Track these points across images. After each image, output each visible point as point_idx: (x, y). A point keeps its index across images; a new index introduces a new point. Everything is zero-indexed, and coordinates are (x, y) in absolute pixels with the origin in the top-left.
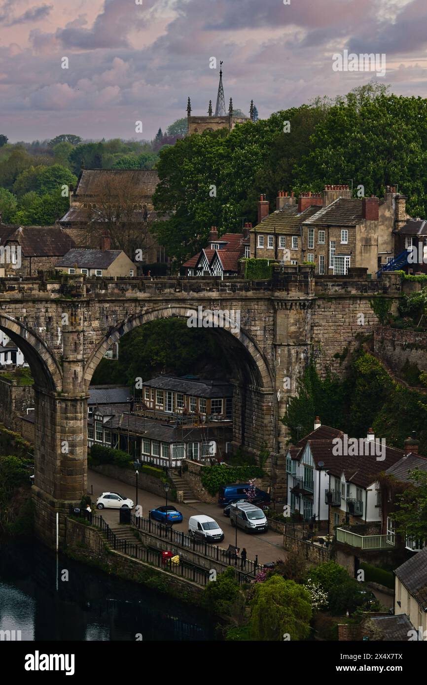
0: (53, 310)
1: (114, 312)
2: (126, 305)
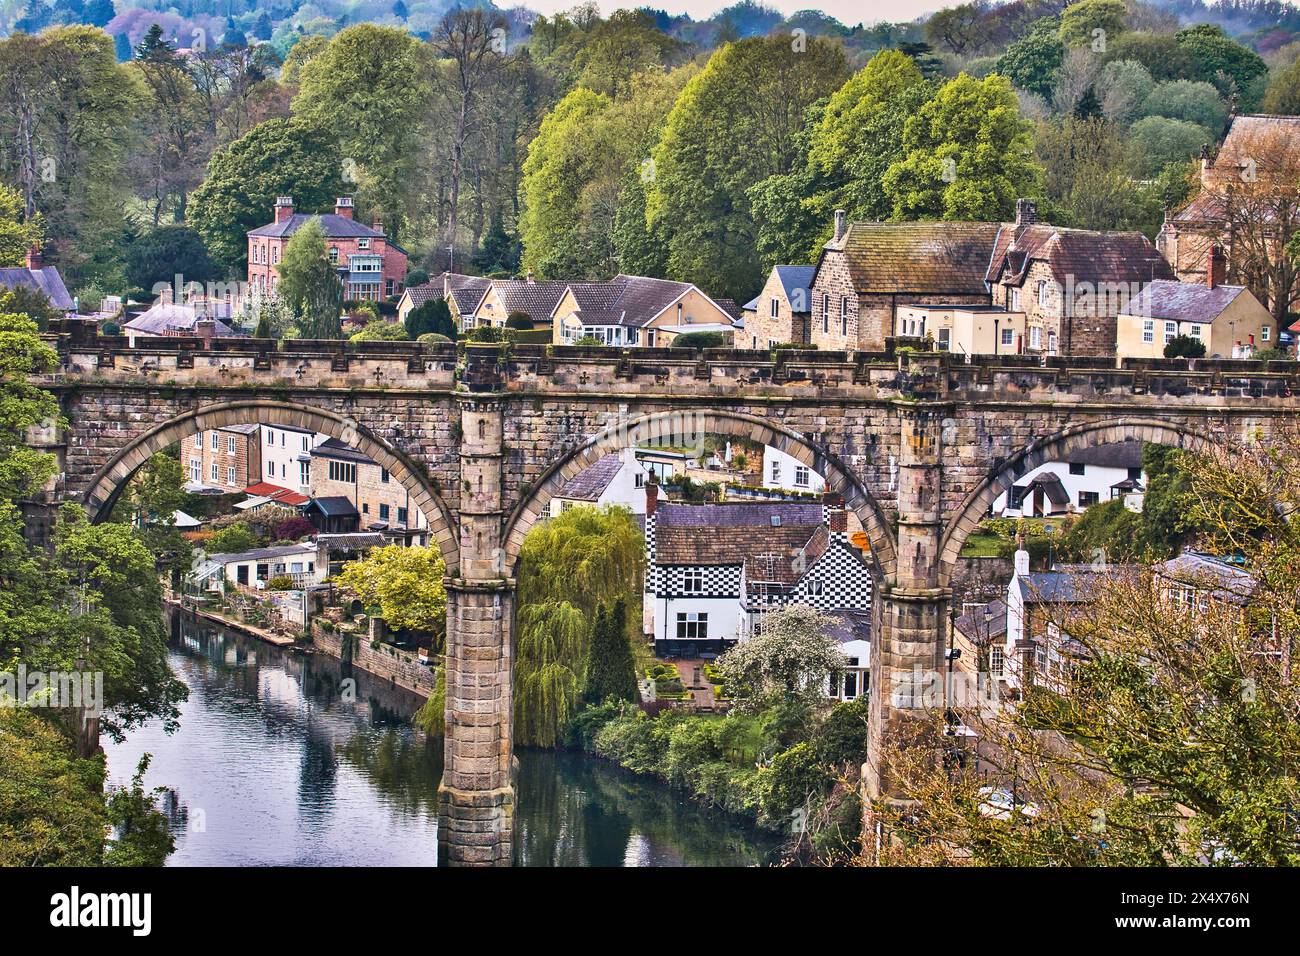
0: (880, 422)
1: (1006, 430)
2: (1031, 416)
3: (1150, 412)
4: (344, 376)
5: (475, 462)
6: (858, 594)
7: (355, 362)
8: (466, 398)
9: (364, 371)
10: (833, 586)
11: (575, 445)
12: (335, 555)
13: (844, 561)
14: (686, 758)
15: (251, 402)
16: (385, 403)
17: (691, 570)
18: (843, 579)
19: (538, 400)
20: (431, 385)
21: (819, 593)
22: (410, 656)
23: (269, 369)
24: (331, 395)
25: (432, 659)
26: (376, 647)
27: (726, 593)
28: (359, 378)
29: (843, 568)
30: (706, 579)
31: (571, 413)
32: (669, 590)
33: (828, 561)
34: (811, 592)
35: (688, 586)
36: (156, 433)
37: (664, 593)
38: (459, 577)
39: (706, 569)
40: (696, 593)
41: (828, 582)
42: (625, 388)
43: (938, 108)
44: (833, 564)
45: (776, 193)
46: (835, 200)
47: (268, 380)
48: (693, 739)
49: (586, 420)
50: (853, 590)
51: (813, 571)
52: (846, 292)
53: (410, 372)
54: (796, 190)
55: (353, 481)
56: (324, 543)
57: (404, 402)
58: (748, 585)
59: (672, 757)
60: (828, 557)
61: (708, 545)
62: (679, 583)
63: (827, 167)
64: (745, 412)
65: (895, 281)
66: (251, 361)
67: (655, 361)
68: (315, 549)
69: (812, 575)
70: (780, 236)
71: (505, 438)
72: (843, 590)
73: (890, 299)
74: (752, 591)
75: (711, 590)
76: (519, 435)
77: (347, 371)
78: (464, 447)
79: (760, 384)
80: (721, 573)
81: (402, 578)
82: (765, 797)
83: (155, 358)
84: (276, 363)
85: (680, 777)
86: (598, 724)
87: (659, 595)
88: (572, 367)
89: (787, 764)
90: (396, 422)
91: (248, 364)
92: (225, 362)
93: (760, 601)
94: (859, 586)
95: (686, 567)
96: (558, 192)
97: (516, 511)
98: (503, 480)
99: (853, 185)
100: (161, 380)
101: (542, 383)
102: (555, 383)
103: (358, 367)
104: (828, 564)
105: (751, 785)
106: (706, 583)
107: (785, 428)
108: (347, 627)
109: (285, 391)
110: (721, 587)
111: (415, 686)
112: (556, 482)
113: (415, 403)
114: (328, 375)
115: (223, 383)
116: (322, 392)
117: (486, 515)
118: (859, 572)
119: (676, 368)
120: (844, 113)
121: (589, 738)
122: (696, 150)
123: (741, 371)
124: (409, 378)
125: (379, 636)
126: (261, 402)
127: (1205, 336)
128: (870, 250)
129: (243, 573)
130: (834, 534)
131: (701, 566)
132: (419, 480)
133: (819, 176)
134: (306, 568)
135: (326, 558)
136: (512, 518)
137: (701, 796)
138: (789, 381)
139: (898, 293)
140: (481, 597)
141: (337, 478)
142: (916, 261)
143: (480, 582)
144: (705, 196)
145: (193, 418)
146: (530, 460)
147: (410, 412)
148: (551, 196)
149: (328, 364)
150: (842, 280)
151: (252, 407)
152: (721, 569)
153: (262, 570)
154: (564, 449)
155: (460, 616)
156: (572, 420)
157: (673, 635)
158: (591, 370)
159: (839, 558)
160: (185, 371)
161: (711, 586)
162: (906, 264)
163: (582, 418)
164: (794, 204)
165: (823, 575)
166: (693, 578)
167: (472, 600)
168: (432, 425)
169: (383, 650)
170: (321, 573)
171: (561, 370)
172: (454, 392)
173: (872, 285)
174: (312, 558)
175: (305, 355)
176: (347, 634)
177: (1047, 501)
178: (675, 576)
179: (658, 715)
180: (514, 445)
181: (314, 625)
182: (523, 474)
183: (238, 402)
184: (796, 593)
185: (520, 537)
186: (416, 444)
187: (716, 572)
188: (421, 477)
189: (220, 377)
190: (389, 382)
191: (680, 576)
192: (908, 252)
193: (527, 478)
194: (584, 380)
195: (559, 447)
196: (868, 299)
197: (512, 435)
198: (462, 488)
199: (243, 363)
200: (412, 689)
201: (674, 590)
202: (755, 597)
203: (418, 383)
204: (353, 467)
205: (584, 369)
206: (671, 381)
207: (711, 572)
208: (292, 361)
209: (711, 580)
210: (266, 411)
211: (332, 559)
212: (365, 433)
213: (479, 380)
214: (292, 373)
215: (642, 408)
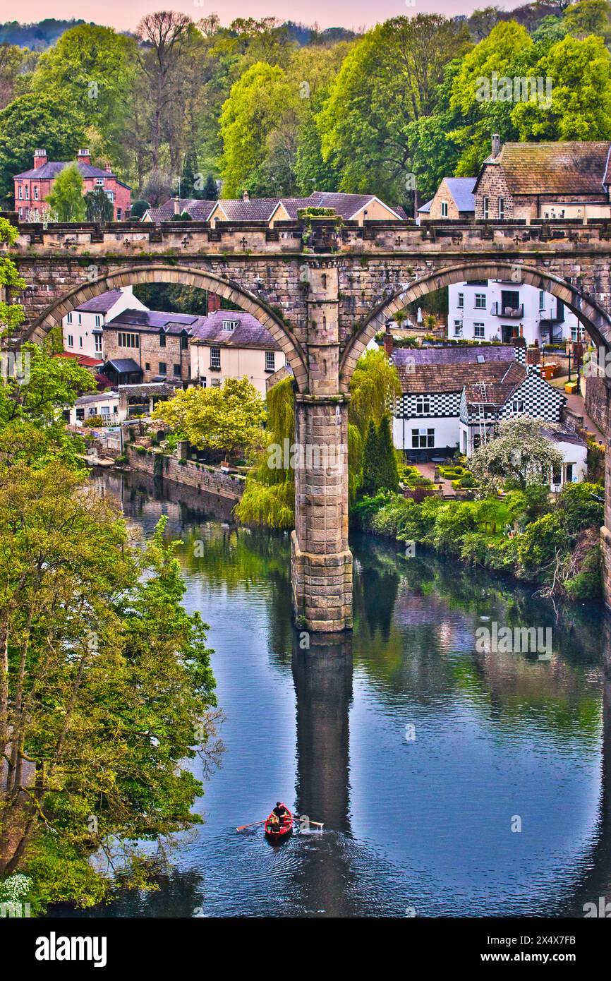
4: (218, 245)
5: (320, 306)
6: (550, 410)
7: (226, 234)
8: (312, 258)
9: (232, 241)
10: (531, 404)
11: (393, 292)
12: (132, 400)
13: (539, 386)
14: (450, 531)
15: (149, 267)
16: (249, 264)
17: (421, 397)
18: (539, 399)
19: (364, 258)
20: (284, 250)
21: (521, 410)
22: (213, 468)
23: (161, 241)
24: (208, 260)
25: (232, 469)
26: (183, 463)
27: (447, 414)
28: (229, 246)
29: (539, 391)
30: (433, 404)
31: (389, 268)
32: (406, 412)
33: (527, 386)
34: (515, 410)
35: (419, 409)
36: (77, 292)
37: (402, 415)
38: (308, 393)
39: (432, 396)
40: (425, 414)
41: (527, 402)
42: (429, 248)
43: (551, 62)
44: (531, 389)
45: (427, 129)
46: (472, 132)
47: (160, 249)
48: (456, 517)
49: (401, 273)
50: (546, 407)
51: (516, 394)
52: (503, 194)
53: (267, 240)
54: (441, 126)
55: (137, 347)
56: (125, 391)
57: (263, 263)
58: (469, 406)
59: (439, 531)
60: (527, 383)
61: (432, 378)
62: (413, 407)
63: (465, 108)
64: (520, 263)
65: (538, 186)
66: (147, 235)
67: (452, 227)
68: (118, 396)
69: (516, 397)
70: (430, 161)
71: (341, 287)
72: (539, 407)
73: (536, 199)
74: (472, 410)
75: (436, 411)
76: (351, 286)
77: (220, 241)
78: (310, 295)
79: (531, 242)
80: (443, 398)
81: (205, 411)
82: (523, 555)
83: (74, 236)
84: (166, 237)
85: (445, 545)
86: (373, 510)
87: (398, 417)
88: (389, 233)
89: (539, 530)
90: (258, 279)
91: (145, 238)
92: (127, 237)
93: (477, 417)
94: (550, 404)
95: (418, 394)
96: (249, 138)
97: (350, 343)
98: (340, 320)
99: (487, 121)
100: (79, 252)
101: (368, 246)
102: (377, 245)
103: (229, 238)
104: (527, 389)
105: (507, 547)
106: (432, 406)
107: (550, 275)
108: (156, 450)
109: (173, 258)
110: (444, 409)
111: (218, 490)
112: (380, 319)
113: (272, 264)
114: (206, 244)
115: (126, 253)
116: (202, 257)
117: (328, 346)
118: (550, 393)
119: (468, 232)
120: (477, 69)
121: (367, 521)
122: (362, 100)
123: (516, 233)
124: (267, 245)
125: (185, 454)
126: (155, 266)
128: (519, 163)
129: (66, 415)
130: (531, 366)
131: (429, 394)
132: (277, 322)
133: (458, 114)
134: (112, 411)
135: (126, 402)
136: (348, 348)
137: (465, 558)
138: (552, 239)
139: (541, 195)
140: (327, 408)
141: (124, 345)
142: (552, 171)
143: (326, 396)
144: (371, 134)
145: (104, 280)
146: (359, 304)
147: (269, 271)
148: (243, 141)
149: (206, 236)
150: (499, 186)
151: (148, 271)
152: (444, 396)
153: (80, 413)
154: (385, 295)
155: (311, 423)
156: (390, 273)
157: (409, 446)
158: (404, 235)
159: (535, 383)
160: (97, 244)
161: (436, 409)
162: (545, 172)
163: (398, 271)
164: (441, 137)
165: (523, 396)
166: (423, 403)
167: (319, 410)
168: (285, 279)
169: (190, 465)
170: (123, 414)
171: (381, 236)
172: (303, 254)
173: (522, 189)
174: (115, 403)
175: (188, 230)
176: (158, 455)
178: (409, 402)
179: (423, 501)
180: (348, 293)
181: (130, 450)
182: (354, 315)
183: (139, 267)
184: (505, 411)
185: (354, 362)
186: (273, 295)
187: (440, 398)
188: (278, 319)
189: (124, 249)
190: (252, 248)
191: (413, 402)
192: (546, 164)
193: (358, 317)
194: (398, 242)
195: (381, 294)
196: (520, 199)
197: (346, 285)
198: (310, 326)
199: (141, 237)
200: (216, 493)
201: (409, 412)
202: (474, 415)
203: (273, 248)
204: (137, 336)
205: (398, 234)
206: (464, 242)
207: (436, 398)
208: (179, 235)
209: (436, 404)
210: (160, 273)
211: (130, 404)
212: (234, 287)
213: (321, 244)
214: (179, 244)
215: (443, 262)
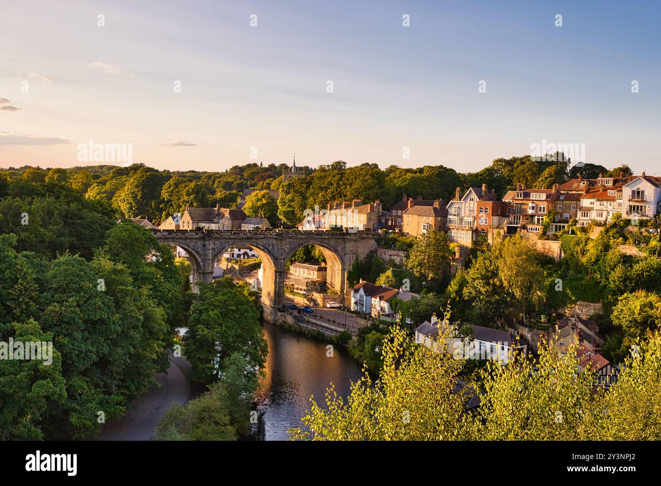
0: (274, 242)
1: (294, 242)
2: (298, 240)
3: (316, 239)
19: (218, 239)
42: (232, 237)
52: (189, 221)
64: (253, 240)
65: (197, 218)
76: (215, 245)
116: (181, 238)
127: (260, 226)
128: (193, 213)
142: (200, 215)
150: (188, 218)
177: (246, 256)
196: (193, 222)
203: (197, 236)
212: (188, 246)
213: (209, 236)
214: (175, 235)
215: (236, 240)
